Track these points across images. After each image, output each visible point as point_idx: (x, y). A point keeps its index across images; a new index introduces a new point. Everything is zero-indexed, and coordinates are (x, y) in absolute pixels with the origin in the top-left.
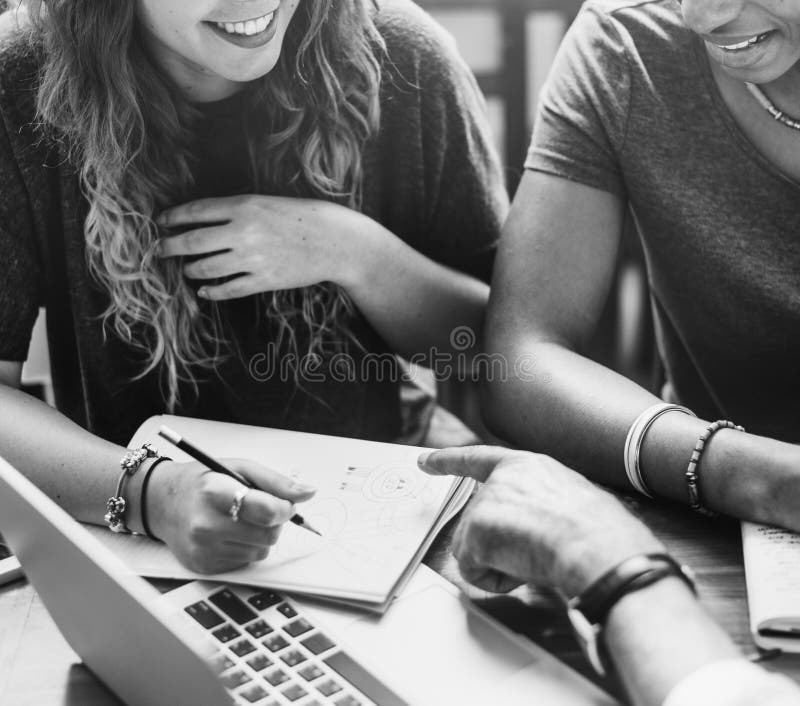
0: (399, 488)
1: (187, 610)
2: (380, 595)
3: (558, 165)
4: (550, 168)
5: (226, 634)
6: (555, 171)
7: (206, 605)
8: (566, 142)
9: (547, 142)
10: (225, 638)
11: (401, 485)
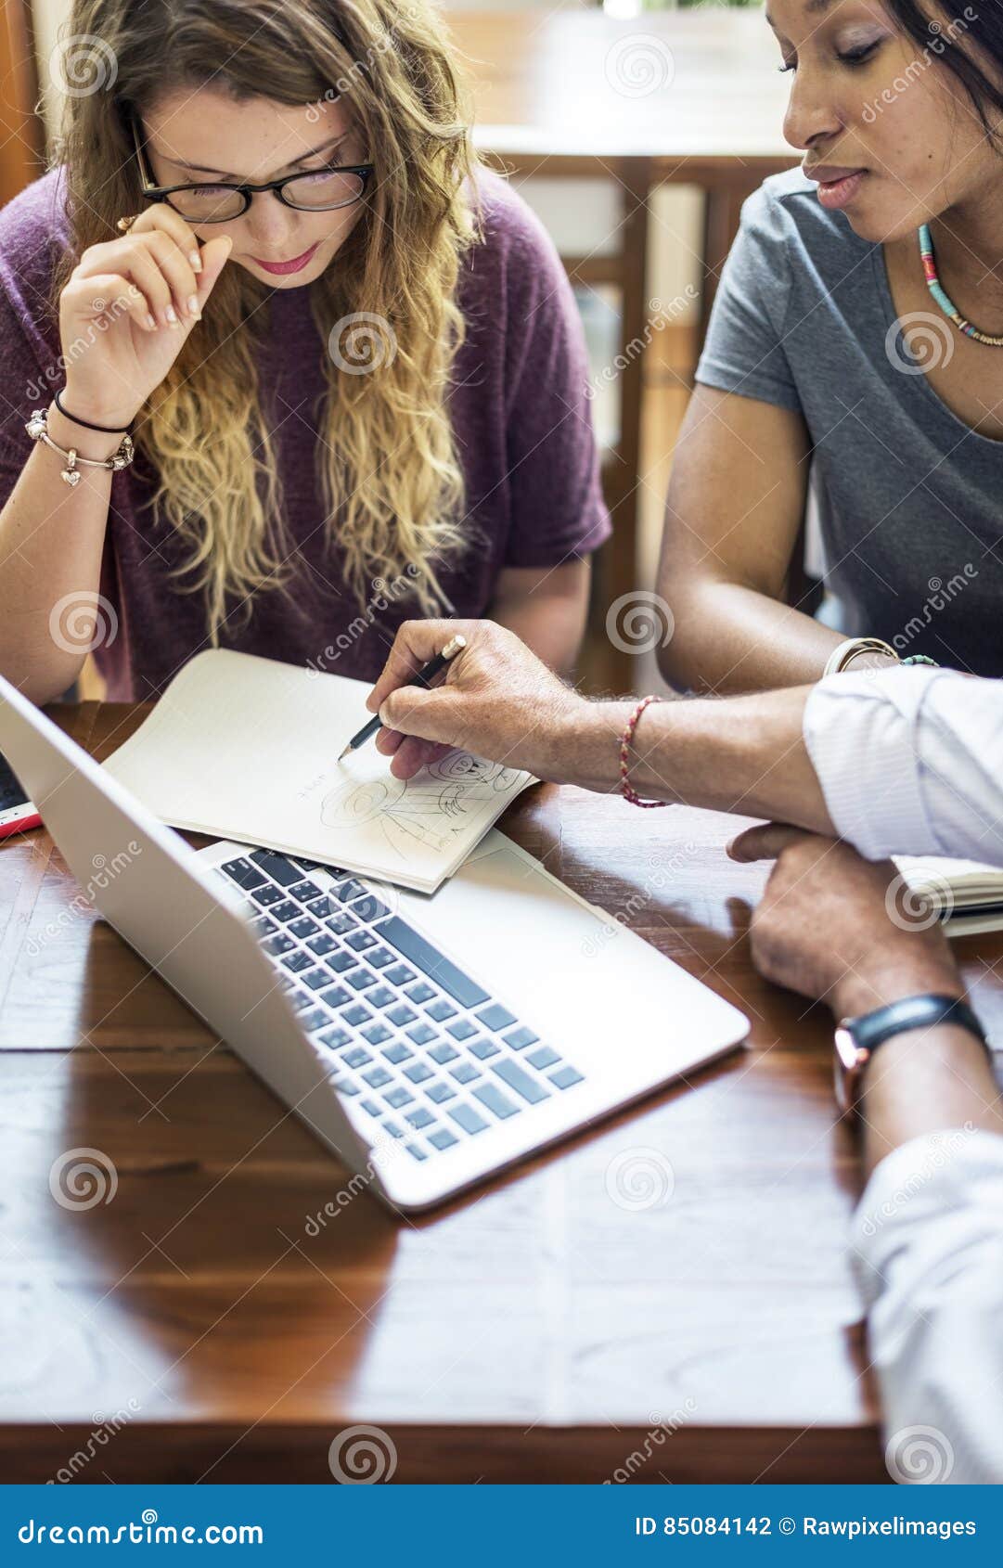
0: (471, 771)
1: (224, 867)
2: (429, 886)
3: (729, 379)
4: (720, 383)
5: (269, 896)
6: (725, 386)
7: (247, 863)
8: (739, 352)
9: (719, 352)
10: (267, 901)
11: (474, 768)
